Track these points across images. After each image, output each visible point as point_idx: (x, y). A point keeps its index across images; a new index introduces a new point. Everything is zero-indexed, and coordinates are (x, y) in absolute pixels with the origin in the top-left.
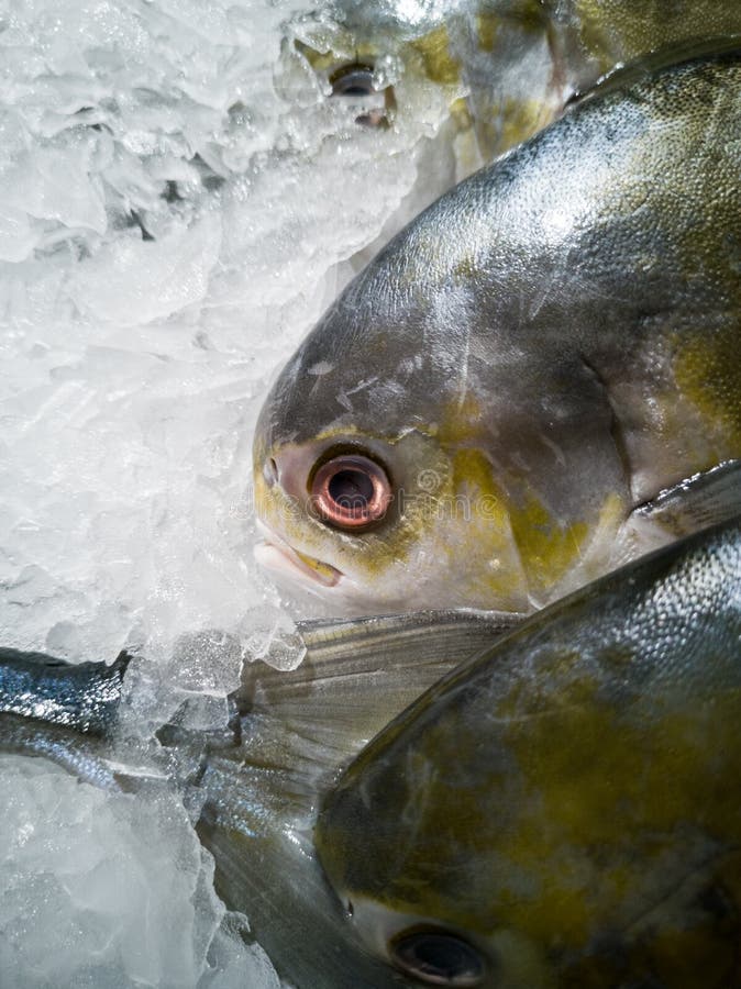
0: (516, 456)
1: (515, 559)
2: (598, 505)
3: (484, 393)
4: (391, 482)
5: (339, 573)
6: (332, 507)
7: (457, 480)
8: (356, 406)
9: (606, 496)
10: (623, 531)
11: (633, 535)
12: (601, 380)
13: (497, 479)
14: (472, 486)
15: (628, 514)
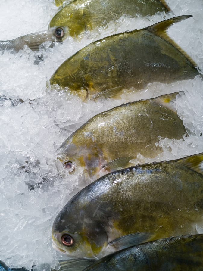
0: (91, 237)
1: (92, 251)
2: (103, 243)
3: (87, 228)
4: (73, 240)
5: (65, 251)
6: (64, 242)
7: (83, 240)
8: (68, 228)
9: (105, 242)
10: (107, 247)
11: (109, 248)
12: (103, 226)
13: (89, 240)
14: (85, 241)
15: (108, 245)
